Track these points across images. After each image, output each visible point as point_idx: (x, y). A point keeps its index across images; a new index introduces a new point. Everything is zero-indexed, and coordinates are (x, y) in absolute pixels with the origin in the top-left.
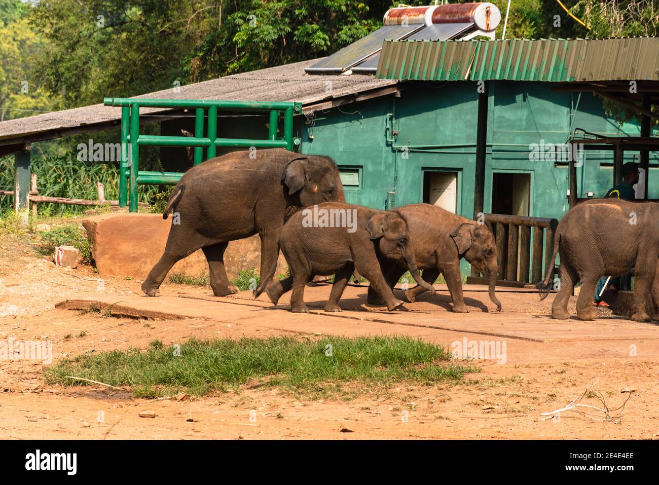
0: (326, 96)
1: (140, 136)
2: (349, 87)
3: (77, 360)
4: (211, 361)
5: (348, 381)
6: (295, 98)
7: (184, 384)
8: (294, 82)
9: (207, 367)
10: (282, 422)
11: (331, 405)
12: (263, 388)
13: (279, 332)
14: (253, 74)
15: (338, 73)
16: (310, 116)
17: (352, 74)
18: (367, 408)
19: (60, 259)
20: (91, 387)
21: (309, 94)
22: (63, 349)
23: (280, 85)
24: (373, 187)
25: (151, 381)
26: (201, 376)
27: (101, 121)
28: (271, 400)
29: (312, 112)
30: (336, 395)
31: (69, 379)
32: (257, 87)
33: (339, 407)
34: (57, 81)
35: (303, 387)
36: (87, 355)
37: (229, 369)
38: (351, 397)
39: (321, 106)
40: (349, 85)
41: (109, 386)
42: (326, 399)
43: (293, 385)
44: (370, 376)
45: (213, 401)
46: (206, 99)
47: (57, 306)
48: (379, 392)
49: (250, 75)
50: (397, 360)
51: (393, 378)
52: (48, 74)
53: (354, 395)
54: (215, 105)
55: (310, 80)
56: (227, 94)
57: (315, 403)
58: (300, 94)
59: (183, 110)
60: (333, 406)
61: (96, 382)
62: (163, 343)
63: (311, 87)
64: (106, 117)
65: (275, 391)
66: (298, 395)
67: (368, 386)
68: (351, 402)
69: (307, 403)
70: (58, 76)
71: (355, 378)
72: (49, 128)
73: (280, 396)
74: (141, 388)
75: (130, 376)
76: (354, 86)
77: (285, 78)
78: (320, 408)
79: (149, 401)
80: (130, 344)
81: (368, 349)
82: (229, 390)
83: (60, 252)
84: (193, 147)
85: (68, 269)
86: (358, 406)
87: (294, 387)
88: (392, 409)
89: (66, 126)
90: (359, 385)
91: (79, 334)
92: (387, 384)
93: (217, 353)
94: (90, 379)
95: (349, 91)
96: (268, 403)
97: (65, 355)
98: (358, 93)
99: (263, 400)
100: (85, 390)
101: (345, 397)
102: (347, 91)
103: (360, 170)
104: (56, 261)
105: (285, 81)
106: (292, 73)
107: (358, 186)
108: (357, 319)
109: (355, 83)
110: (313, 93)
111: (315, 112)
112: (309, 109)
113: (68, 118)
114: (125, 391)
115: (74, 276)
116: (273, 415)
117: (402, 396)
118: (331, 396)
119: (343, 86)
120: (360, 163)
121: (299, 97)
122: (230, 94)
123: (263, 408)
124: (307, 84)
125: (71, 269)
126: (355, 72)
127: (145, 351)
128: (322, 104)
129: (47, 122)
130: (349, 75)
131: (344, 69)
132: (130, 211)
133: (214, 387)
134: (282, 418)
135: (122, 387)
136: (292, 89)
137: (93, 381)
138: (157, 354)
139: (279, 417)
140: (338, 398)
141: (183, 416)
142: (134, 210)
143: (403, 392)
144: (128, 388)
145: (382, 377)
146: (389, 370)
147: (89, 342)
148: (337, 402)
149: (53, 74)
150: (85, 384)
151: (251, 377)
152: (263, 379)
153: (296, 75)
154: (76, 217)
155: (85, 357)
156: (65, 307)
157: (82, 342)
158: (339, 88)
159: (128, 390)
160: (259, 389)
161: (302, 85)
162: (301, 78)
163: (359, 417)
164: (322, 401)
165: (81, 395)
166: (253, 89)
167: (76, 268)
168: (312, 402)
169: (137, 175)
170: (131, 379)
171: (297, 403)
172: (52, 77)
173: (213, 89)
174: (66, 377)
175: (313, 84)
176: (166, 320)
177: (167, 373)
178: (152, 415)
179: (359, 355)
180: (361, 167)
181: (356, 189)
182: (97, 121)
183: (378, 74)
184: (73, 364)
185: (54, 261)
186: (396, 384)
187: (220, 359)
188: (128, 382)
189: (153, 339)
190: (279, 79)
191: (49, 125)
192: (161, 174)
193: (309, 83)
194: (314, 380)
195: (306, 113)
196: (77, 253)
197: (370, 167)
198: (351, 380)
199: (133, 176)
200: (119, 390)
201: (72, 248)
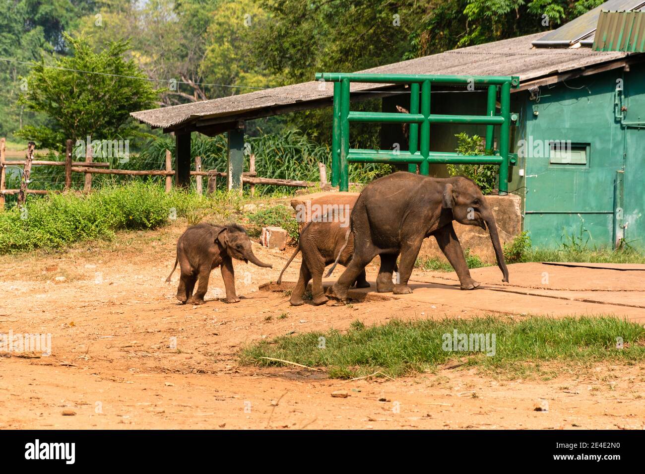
0: (551, 70)
1: (351, 113)
2: (576, 61)
3: (276, 342)
4: (410, 341)
5: (548, 360)
6: (519, 72)
7: (381, 365)
8: (520, 56)
9: (405, 347)
10: (477, 402)
11: (530, 385)
12: (461, 368)
13: (484, 312)
14: (478, 48)
15: (567, 46)
16: (534, 91)
17: (580, 47)
18: (566, 388)
19: (268, 240)
20: (286, 368)
21: (534, 69)
22: (262, 331)
23: (505, 59)
24: (601, 165)
25: (348, 362)
26: (398, 356)
27: (318, 97)
28: (468, 380)
29: (536, 87)
30: (535, 375)
31: (263, 360)
32: (482, 61)
33: (538, 387)
34: (283, 57)
35: (501, 367)
36: (286, 336)
37: (427, 349)
38: (550, 377)
39: (546, 81)
40: (576, 59)
41: (304, 366)
42: (525, 379)
43: (491, 364)
44: (571, 356)
45: (410, 381)
46: (428, 74)
47: (261, 288)
48: (579, 371)
49: (475, 49)
50: (600, 340)
51: (595, 357)
52: (272, 49)
53: (553, 375)
54: (429, 79)
55: (536, 54)
56: (450, 69)
57: (512, 384)
58: (525, 68)
59: (403, 86)
60: (531, 386)
61: (291, 363)
62: (365, 324)
63: (537, 61)
64: (323, 93)
65: (473, 371)
66: (495, 375)
67: (569, 365)
68: (550, 381)
69: (504, 382)
70: (283, 51)
71: (555, 358)
72: (263, 105)
73: (478, 377)
74: (337, 368)
75: (326, 356)
76: (581, 60)
77: (511, 52)
78: (517, 388)
79: (343, 382)
80: (331, 326)
81: (572, 329)
82: (426, 370)
83: (268, 233)
84: (409, 123)
85: (276, 250)
86: (556, 386)
87: (493, 367)
88: (591, 388)
89: (280, 103)
90: (560, 365)
91: (280, 316)
92: (588, 364)
93: (416, 334)
94: (286, 360)
95: (576, 65)
96: (465, 383)
97: (264, 337)
98: (586, 67)
99: (460, 379)
100: (280, 371)
101: (544, 377)
102: (573, 65)
103: (588, 148)
104: (264, 242)
105: (511, 55)
106: (519, 47)
107: (585, 164)
108: (567, 299)
109: (583, 57)
110: (539, 67)
111: (540, 87)
112: (534, 84)
113: (284, 95)
114: (321, 371)
115: (281, 258)
116: (469, 394)
117: (602, 376)
118: (529, 375)
119: (570, 60)
120: (588, 142)
121: (523, 71)
122: (453, 68)
123: (459, 388)
124: (534, 58)
125: (278, 251)
126: (583, 45)
127: (345, 332)
128: (547, 79)
129: (263, 100)
130: (578, 48)
131: (572, 42)
132: (341, 190)
133: (410, 367)
134: (478, 397)
135: (318, 368)
136: (517, 63)
137: (288, 362)
138: (357, 335)
139: (474, 396)
140: (537, 378)
141: (377, 396)
142: (345, 189)
143: (604, 371)
144: (324, 368)
145: (583, 356)
146: (590, 349)
147: (289, 324)
148: (535, 382)
149: (277, 50)
150: (280, 365)
151: (450, 358)
152: (462, 359)
153: (523, 49)
154: (286, 197)
155: (284, 339)
156: (269, 289)
157: (283, 324)
158: (566, 62)
159: (324, 370)
160: (457, 369)
161: (527, 59)
162: (528, 51)
163: (555, 396)
164: (520, 381)
165: (274, 375)
166: (477, 64)
167: (284, 249)
168: (510, 382)
169: (348, 153)
170: (327, 359)
171: (494, 383)
172: (275, 53)
173: (436, 64)
174: (261, 358)
175: (539, 58)
176: (372, 301)
177: (364, 353)
178: (344, 395)
179: (562, 335)
180: (589, 144)
181: (583, 167)
182: (313, 98)
183: (595, 46)
184: (271, 345)
185: (261, 243)
186: (597, 364)
187: (419, 339)
188: (324, 363)
189: (354, 320)
190: (504, 53)
191: (264, 102)
192: (376, 152)
193: (535, 57)
194: (513, 360)
195: (530, 88)
196: (285, 233)
197: (597, 145)
198: (551, 359)
199: (343, 154)
200: (314, 371)
201: (280, 229)
